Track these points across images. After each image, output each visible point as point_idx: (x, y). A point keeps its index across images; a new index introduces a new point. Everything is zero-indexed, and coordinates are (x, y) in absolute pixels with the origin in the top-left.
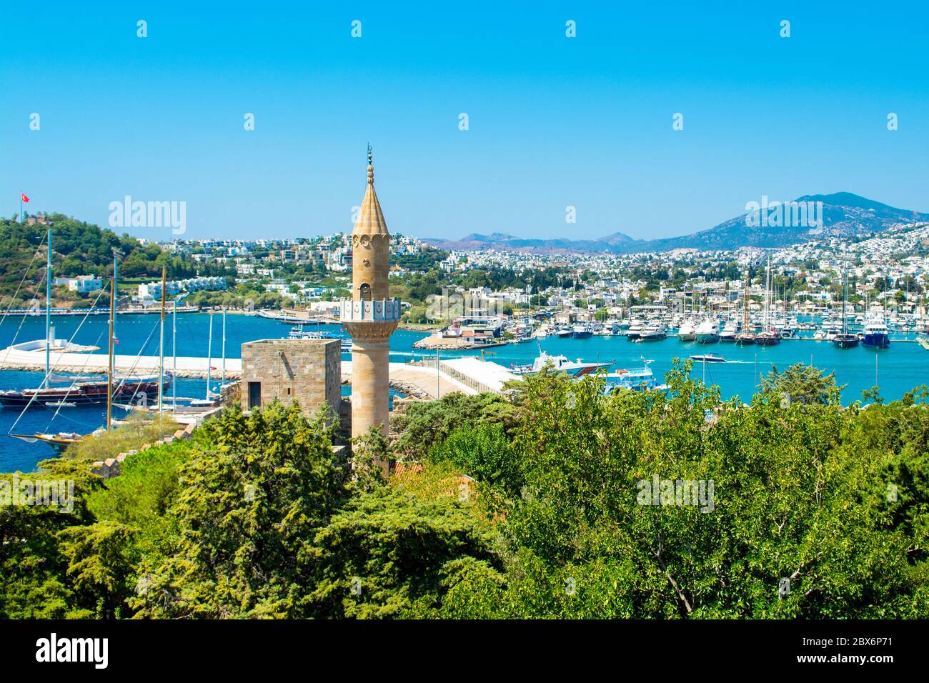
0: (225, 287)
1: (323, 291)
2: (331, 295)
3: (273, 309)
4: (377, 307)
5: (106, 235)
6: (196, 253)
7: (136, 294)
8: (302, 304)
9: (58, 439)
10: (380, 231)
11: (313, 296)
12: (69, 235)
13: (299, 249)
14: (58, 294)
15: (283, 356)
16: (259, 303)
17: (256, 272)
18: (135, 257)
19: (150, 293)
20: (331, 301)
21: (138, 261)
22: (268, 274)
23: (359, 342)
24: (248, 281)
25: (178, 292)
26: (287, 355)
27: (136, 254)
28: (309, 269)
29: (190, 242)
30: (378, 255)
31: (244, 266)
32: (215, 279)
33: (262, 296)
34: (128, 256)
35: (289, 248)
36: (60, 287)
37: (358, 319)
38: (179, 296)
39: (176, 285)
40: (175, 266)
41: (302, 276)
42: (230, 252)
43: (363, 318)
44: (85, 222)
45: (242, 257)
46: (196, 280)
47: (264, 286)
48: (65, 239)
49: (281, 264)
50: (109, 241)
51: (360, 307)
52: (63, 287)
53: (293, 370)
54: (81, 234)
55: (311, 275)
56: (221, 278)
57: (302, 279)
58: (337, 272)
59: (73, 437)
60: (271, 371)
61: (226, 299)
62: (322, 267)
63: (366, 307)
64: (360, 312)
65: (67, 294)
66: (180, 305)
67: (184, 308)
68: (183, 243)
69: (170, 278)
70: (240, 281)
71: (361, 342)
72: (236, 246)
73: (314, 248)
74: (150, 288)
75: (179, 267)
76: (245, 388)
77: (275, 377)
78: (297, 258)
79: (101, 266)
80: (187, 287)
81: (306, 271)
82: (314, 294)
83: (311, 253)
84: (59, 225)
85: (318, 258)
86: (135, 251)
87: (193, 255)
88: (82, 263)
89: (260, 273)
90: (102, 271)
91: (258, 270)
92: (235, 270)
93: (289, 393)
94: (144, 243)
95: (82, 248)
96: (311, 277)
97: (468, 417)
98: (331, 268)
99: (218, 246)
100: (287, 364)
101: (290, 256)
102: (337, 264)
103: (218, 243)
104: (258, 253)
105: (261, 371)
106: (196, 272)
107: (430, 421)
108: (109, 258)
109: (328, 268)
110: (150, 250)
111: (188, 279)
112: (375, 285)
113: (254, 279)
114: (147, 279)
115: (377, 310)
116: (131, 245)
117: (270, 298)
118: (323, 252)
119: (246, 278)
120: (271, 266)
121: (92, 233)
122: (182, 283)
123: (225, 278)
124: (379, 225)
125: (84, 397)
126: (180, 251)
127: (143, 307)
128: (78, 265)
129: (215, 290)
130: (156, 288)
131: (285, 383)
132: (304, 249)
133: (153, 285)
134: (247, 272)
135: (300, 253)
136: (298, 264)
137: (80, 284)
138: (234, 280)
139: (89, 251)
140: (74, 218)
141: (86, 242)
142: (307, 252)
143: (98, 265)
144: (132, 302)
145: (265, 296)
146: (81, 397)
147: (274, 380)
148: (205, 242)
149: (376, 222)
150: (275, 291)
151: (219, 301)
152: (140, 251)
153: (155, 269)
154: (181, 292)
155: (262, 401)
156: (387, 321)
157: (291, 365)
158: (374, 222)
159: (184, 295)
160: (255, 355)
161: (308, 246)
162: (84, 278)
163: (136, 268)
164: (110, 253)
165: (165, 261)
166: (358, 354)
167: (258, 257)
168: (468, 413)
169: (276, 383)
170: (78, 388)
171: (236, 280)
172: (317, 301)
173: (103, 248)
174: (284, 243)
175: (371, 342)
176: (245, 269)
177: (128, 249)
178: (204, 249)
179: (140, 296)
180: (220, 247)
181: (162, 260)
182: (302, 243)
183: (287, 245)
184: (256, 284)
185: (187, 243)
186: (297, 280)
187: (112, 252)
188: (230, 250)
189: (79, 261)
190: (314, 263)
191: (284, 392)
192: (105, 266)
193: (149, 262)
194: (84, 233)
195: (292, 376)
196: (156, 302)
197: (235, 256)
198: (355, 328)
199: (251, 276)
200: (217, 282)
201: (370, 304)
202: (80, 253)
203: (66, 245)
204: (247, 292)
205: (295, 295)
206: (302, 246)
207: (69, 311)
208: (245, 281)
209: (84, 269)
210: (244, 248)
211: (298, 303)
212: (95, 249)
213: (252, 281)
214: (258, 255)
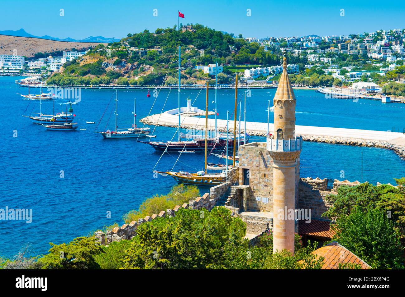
0: (298, 71)
1: (363, 74)
2: (367, 77)
3: (328, 86)
4: (285, 143)
5: (226, 38)
6: (281, 47)
7: (243, 76)
8: (347, 83)
9: (178, 175)
10: (289, 97)
11: (355, 77)
12: (205, 38)
13: (351, 42)
14: (198, 75)
15: (261, 154)
16: (318, 82)
17: (319, 60)
18: (243, 52)
19: (251, 75)
20: (367, 82)
21: (245, 55)
22: (327, 61)
23: (276, 162)
24: (314, 67)
25: (268, 74)
26: (264, 154)
27: (243, 50)
28: (355, 57)
29: (279, 39)
30: (288, 112)
31: (312, 55)
32: (292, 65)
33: (321, 77)
34: (239, 51)
35: (344, 42)
36: (199, 71)
37: (274, 150)
38: (269, 77)
39: (267, 70)
40: (267, 57)
41: (350, 63)
42: (305, 46)
43: (277, 149)
44: (214, 30)
45: (311, 49)
46: (279, 67)
47: (324, 70)
48: (202, 41)
49: (337, 54)
50: (228, 41)
51: (275, 143)
52: (200, 71)
53: (267, 163)
54: (211, 38)
55: (356, 61)
56: (296, 65)
57: (350, 65)
58: (375, 59)
59: (186, 174)
60: (255, 163)
61: (298, 79)
62: (365, 56)
63: (279, 143)
64: (276, 146)
65: (203, 75)
66: (269, 83)
67: (272, 85)
68: (275, 40)
69: (263, 65)
70: (309, 66)
71: (277, 163)
72: (309, 41)
73: (361, 42)
74: (251, 72)
75: (269, 58)
76: (240, 172)
77: (257, 166)
78: (349, 49)
79: (223, 58)
80: (273, 71)
81: (354, 59)
82: (356, 76)
83: (358, 45)
84: (199, 32)
85: (364, 48)
86: (243, 47)
87: (280, 48)
88: (212, 56)
89: (322, 61)
90: (223, 61)
91: (321, 59)
92: (306, 58)
93: (265, 177)
94: (251, 41)
95: (212, 46)
96: (356, 63)
97: (371, 200)
98: (371, 56)
99: (297, 42)
100: (264, 159)
101: (345, 47)
102: (376, 54)
103: (297, 39)
104: (323, 45)
105: (249, 162)
106: (280, 61)
107: (348, 200)
108: (227, 53)
109: (369, 56)
110: (253, 47)
111: (275, 66)
112: (285, 130)
113: (318, 65)
114: (249, 66)
115: (285, 145)
116: (241, 43)
117: (325, 79)
118: (367, 45)
119: (313, 64)
120: (330, 55)
121: (218, 37)
122: (271, 69)
123: (298, 65)
124: (288, 94)
125: (199, 147)
126: (272, 46)
127: (247, 85)
128: (209, 57)
129: (292, 73)
130: (255, 72)
131: (263, 170)
132: (354, 43)
133: (253, 70)
134: (314, 60)
135: (351, 45)
136: (348, 54)
137: (210, 70)
138: (304, 66)
139: (216, 48)
140: (208, 27)
141: (214, 43)
142: (356, 45)
143: (221, 57)
144: (240, 81)
145: (323, 78)
146: (197, 147)
147: (257, 168)
148: (289, 39)
149: (287, 92)
150: (330, 74)
151: (293, 81)
152: (246, 48)
153: (255, 59)
154: (270, 74)
155: (250, 180)
156: (292, 152)
157: (266, 160)
158: (285, 92)
159: (272, 76)
160: (246, 153)
161: (357, 40)
162: (212, 66)
163: (243, 59)
164: (228, 49)
165: (261, 54)
166: (276, 169)
167: (323, 49)
168: (371, 198)
169: (258, 170)
170: (196, 142)
171: (306, 66)
172: (357, 81)
173: (224, 46)
174: (341, 39)
175: (282, 163)
176: (312, 58)
177: (238, 46)
178: (288, 43)
179: (245, 77)
180: (299, 42)
181: (259, 53)
182: (353, 38)
183: (343, 39)
184: (318, 69)
185: (278, 40)
186: (347, 66)
187: (229, 48)
188: (305, 44)
189: (210, 55)
190: (361, 52)
191: (262, 176)
192: (225, 58)
193: (251, 55)
194: (213, 37)
195: (266, 166)
196: (254, 81)
197: (308, 48)
198: (273, 154)
199: (317, 62)
200: (293, 67)
201: (281, 142)
202: (211, 50)
203: (203, 45)
204: (312, 74)
205: (343, 77)
206: (353, 40)
207: (204, 87)
208: (312, 66)
209: (213, 60)
210: (314, 43)
211: (345, 83)
212: (219, 47)
213: (316, 67)
214: (323, 47)
